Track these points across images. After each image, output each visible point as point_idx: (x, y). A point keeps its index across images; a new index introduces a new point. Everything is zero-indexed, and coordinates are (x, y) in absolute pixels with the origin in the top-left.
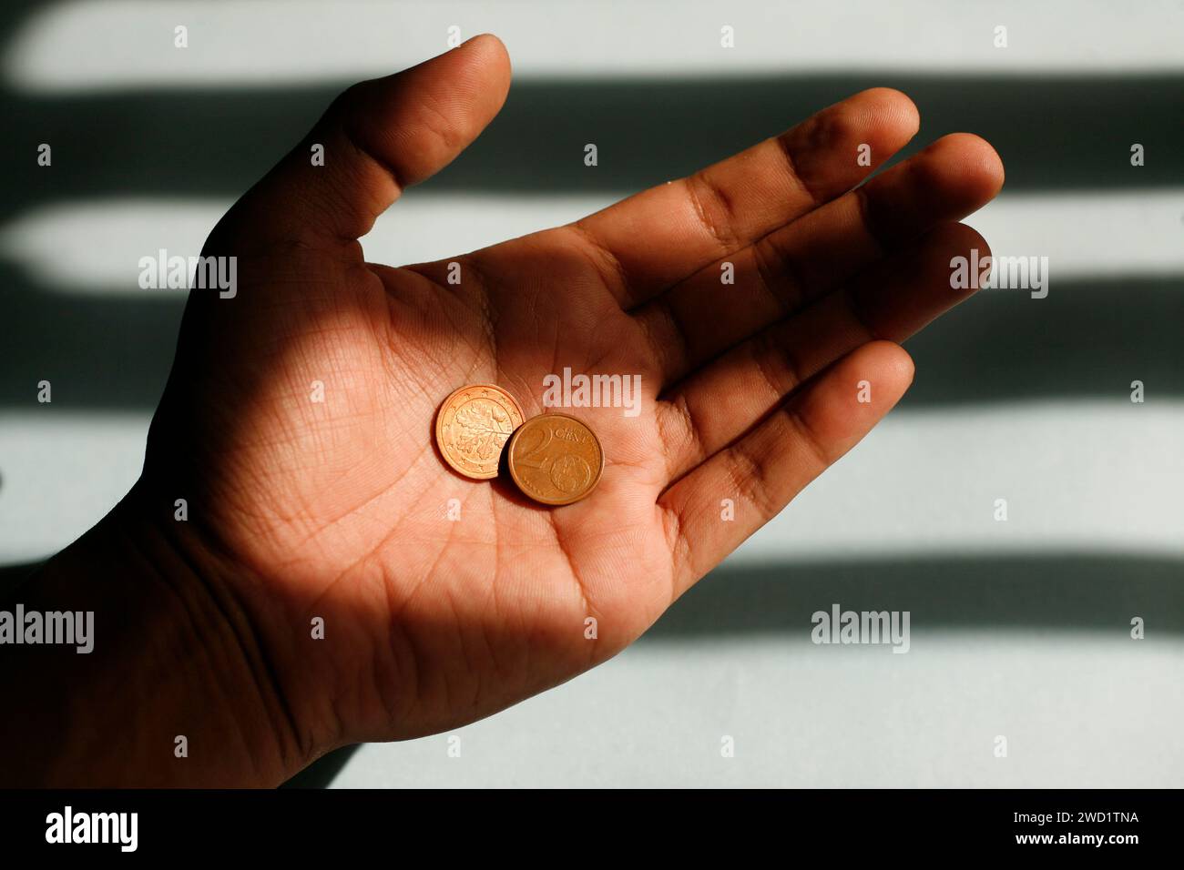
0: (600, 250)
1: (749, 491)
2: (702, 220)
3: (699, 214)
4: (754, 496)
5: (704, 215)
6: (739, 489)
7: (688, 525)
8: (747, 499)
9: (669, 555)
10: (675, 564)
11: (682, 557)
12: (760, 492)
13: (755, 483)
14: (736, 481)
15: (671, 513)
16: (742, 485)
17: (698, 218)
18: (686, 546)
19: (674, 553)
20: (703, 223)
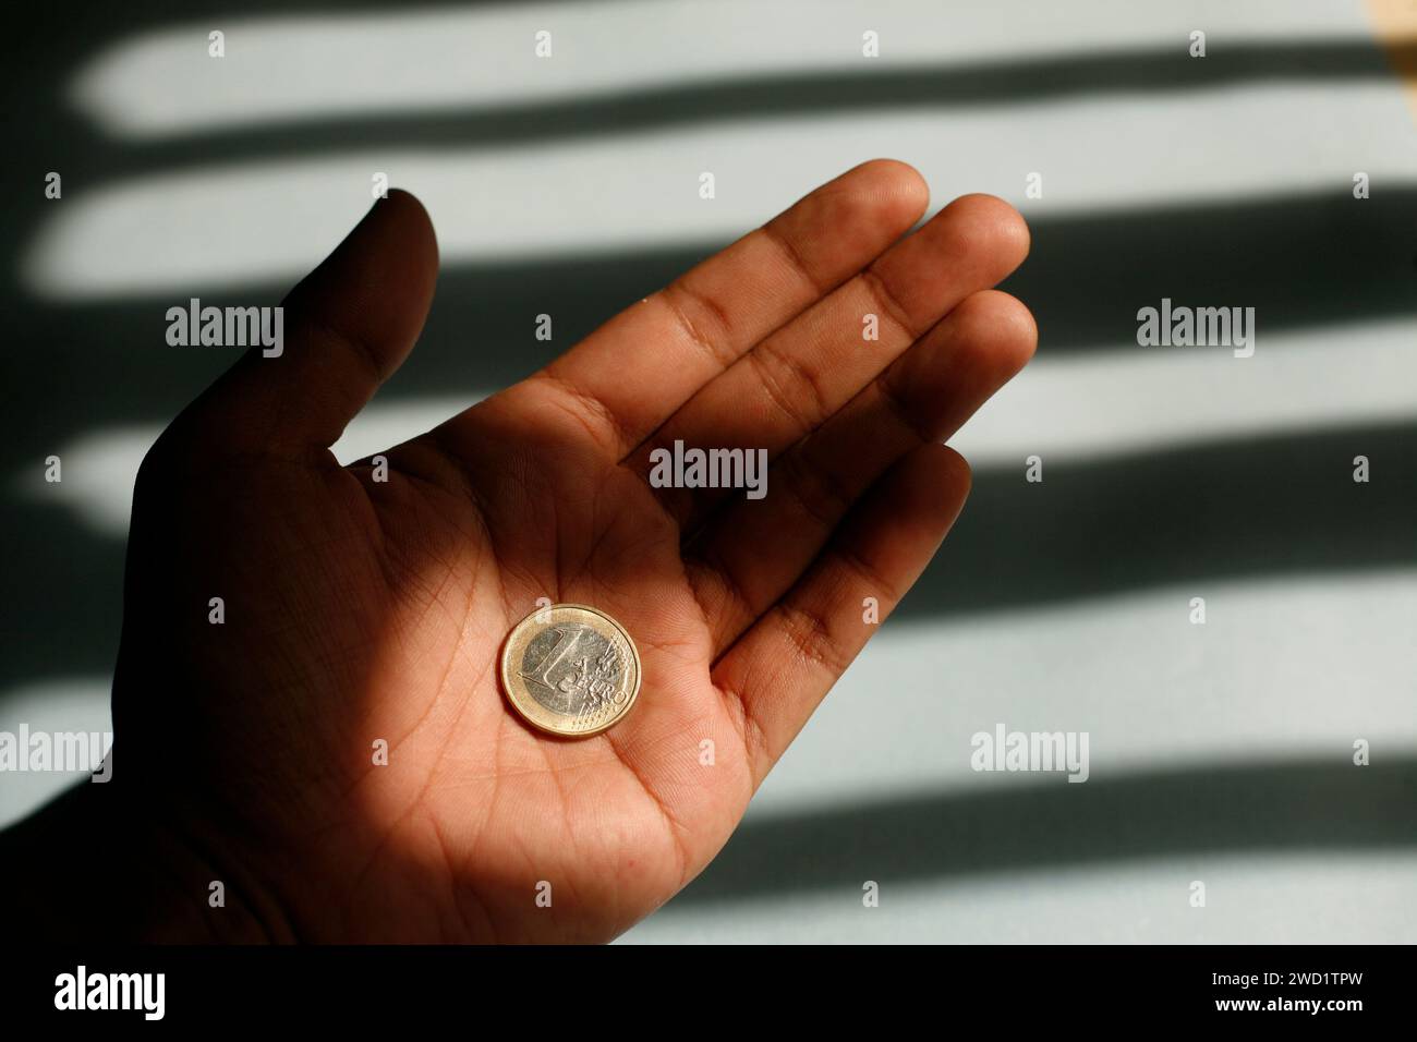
0: (582, 399)
1: (815, 651)
2: (694, 337)
3: (689, 331)
4: (823, 656)
5: (696, 331)
6: (803, 652)
7: (754, 705)
8: (815, 661)
9: (741, 745)
10: (749, 752)
11: (755, 745)
12: (827, 651)
13: (820, 642)
14: (798, 643)
15: (731, 695)
16: (805, 646)
17: (688, 337)
18: (756, 730)
19: (746, 742)
20: (697, 342)
